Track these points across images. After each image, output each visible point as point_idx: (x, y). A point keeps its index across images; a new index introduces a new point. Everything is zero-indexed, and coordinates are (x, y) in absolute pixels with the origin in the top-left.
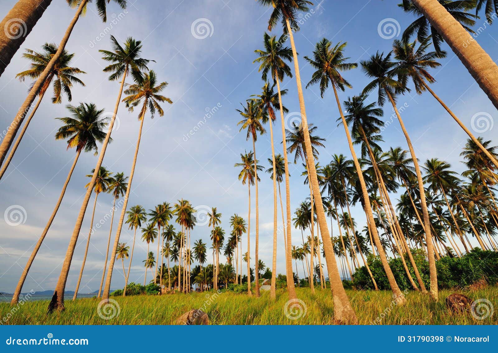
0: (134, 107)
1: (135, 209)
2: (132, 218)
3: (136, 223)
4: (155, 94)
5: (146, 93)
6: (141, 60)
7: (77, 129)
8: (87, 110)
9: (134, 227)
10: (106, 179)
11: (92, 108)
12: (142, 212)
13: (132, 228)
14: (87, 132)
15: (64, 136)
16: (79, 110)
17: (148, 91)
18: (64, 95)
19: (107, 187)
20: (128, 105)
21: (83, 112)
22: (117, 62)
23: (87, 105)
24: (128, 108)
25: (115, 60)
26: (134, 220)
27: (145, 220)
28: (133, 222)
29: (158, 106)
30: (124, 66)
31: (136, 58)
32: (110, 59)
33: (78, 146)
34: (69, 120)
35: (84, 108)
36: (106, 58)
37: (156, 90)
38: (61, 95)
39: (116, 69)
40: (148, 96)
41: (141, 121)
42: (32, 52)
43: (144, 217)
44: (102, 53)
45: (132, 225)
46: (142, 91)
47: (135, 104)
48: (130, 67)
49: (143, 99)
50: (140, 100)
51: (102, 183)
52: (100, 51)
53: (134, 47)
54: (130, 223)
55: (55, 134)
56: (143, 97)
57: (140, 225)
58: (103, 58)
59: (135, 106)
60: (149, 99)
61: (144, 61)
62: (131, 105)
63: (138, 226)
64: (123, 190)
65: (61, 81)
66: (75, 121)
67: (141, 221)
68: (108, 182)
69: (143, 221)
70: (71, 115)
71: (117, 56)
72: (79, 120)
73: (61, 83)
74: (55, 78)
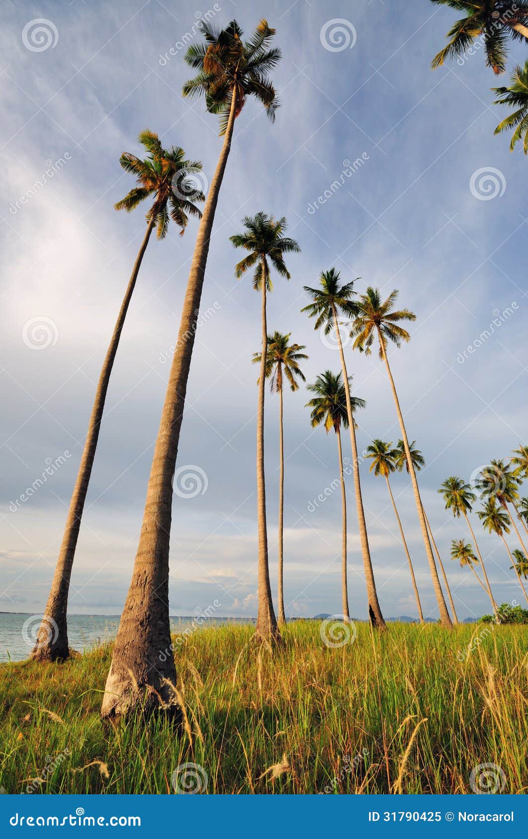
0: (370, 347)
1: (450, 484)
2: (452, 499)
3: (461, 505)
4: (386, 314)
5: (375, 321)
6: (344, 288)
7: (325, 408)
8: (325, 380)
9: (461, 512)
10: (387, 454)
11: (328, 375)
12: (462, 486)
13: (458, 513)
14: (336, 406)
15: (318, 421)
16: (318, 385)
17: (375, 317)
18: (297, 377)
19: (394, 464)
20: (361, 350)
21: (322, 385)
22: (323, 309)
23: (323, 375)
24: (364, 352)
25: (320, 309)
26: (457, 502)
27: (473, 496)
28: (456, 505)
29: (397, 328)
30: (331, 309)
31: (339, 290)
32: (315, 313)
33: (334, 426)
34: (315, 402)
35: (322, 380)
36: (312, 315)
37: (384, 310)
38: (295, 380)
39: (325, 319)
40: (378, 323)
41: (385, 360)
42: (257, 354)
43: (470, 494)
44: (305, 311)
45: (457, 509)
46: (369, 321)
47: (370, 343)
48: (337, 306)
49: (375, 331)
50: (372, 335)
51: (385, 460)
52: (302, 311)
53: (331, 280)
54: (453, 506)
55: (310, 423)
56: (373, 328)
57: (470, 507)
58: (310, 317)
59: (370, 344)
60: (381, 326)
61: (348, 287)
62: (364, 347)
63: (468, 510)
64: (416, 461)
65: (289, 366)
66: (319, 399)
67: (469, 501)
68: (393, 458)
69: (471, 500)
70: (315, 395)
71: (319, 304)
72: (323, 397)
73: (290, 368)
74: (283, 366)
